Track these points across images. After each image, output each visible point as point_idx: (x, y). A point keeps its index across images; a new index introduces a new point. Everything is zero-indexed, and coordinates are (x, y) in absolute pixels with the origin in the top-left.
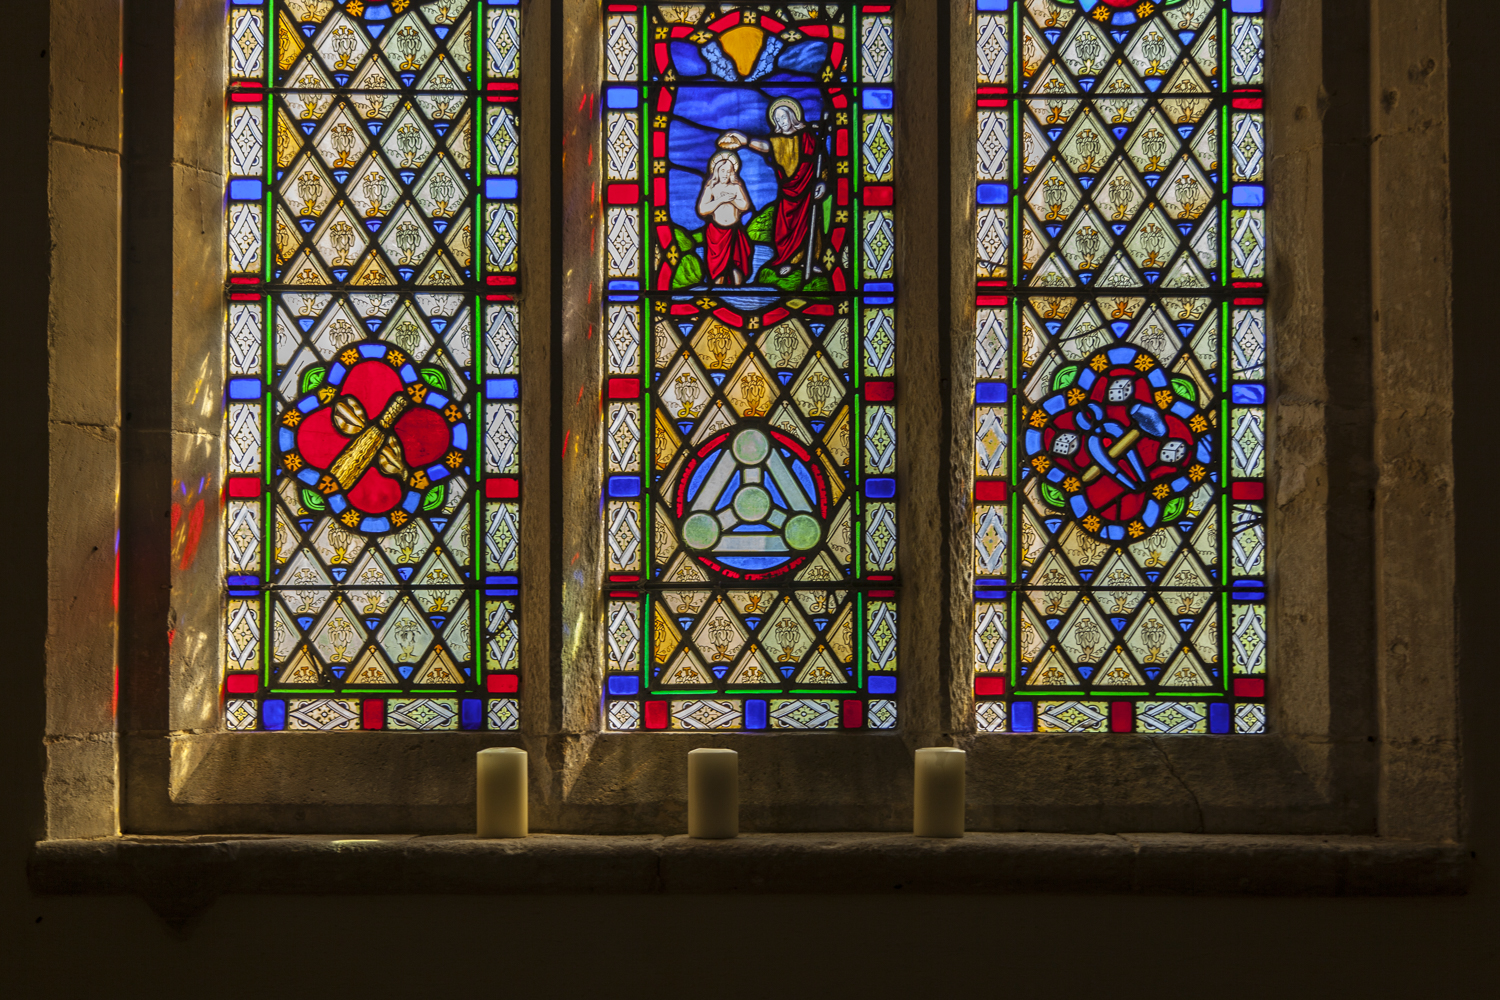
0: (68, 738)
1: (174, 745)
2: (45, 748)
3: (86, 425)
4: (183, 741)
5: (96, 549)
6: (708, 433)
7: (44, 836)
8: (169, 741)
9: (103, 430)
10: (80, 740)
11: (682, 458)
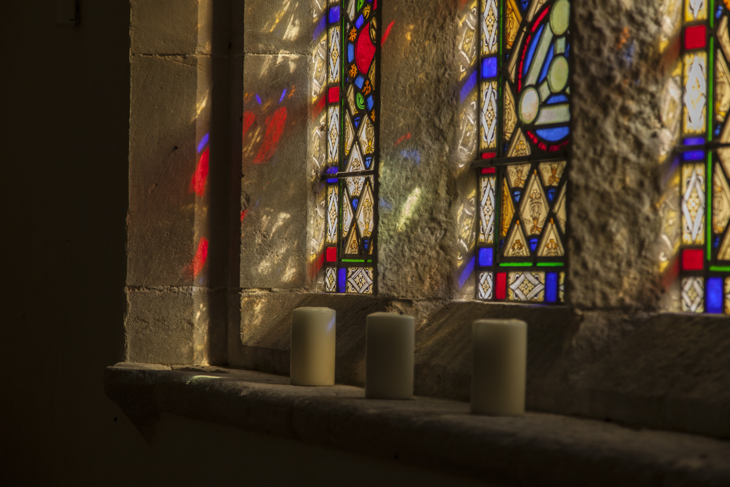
0: (149, 289)
1: (244, 300)
2: (125, 295)
3: (168, 55)
4: (257, 297)
5: (176, 148)
6: (539, 6)
7: (123, 359)
8: (240, 296)
9: (185, 58)
10: (160, 291)
11: (523, 34)
